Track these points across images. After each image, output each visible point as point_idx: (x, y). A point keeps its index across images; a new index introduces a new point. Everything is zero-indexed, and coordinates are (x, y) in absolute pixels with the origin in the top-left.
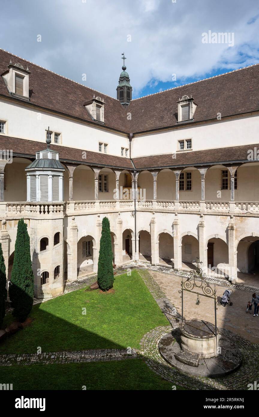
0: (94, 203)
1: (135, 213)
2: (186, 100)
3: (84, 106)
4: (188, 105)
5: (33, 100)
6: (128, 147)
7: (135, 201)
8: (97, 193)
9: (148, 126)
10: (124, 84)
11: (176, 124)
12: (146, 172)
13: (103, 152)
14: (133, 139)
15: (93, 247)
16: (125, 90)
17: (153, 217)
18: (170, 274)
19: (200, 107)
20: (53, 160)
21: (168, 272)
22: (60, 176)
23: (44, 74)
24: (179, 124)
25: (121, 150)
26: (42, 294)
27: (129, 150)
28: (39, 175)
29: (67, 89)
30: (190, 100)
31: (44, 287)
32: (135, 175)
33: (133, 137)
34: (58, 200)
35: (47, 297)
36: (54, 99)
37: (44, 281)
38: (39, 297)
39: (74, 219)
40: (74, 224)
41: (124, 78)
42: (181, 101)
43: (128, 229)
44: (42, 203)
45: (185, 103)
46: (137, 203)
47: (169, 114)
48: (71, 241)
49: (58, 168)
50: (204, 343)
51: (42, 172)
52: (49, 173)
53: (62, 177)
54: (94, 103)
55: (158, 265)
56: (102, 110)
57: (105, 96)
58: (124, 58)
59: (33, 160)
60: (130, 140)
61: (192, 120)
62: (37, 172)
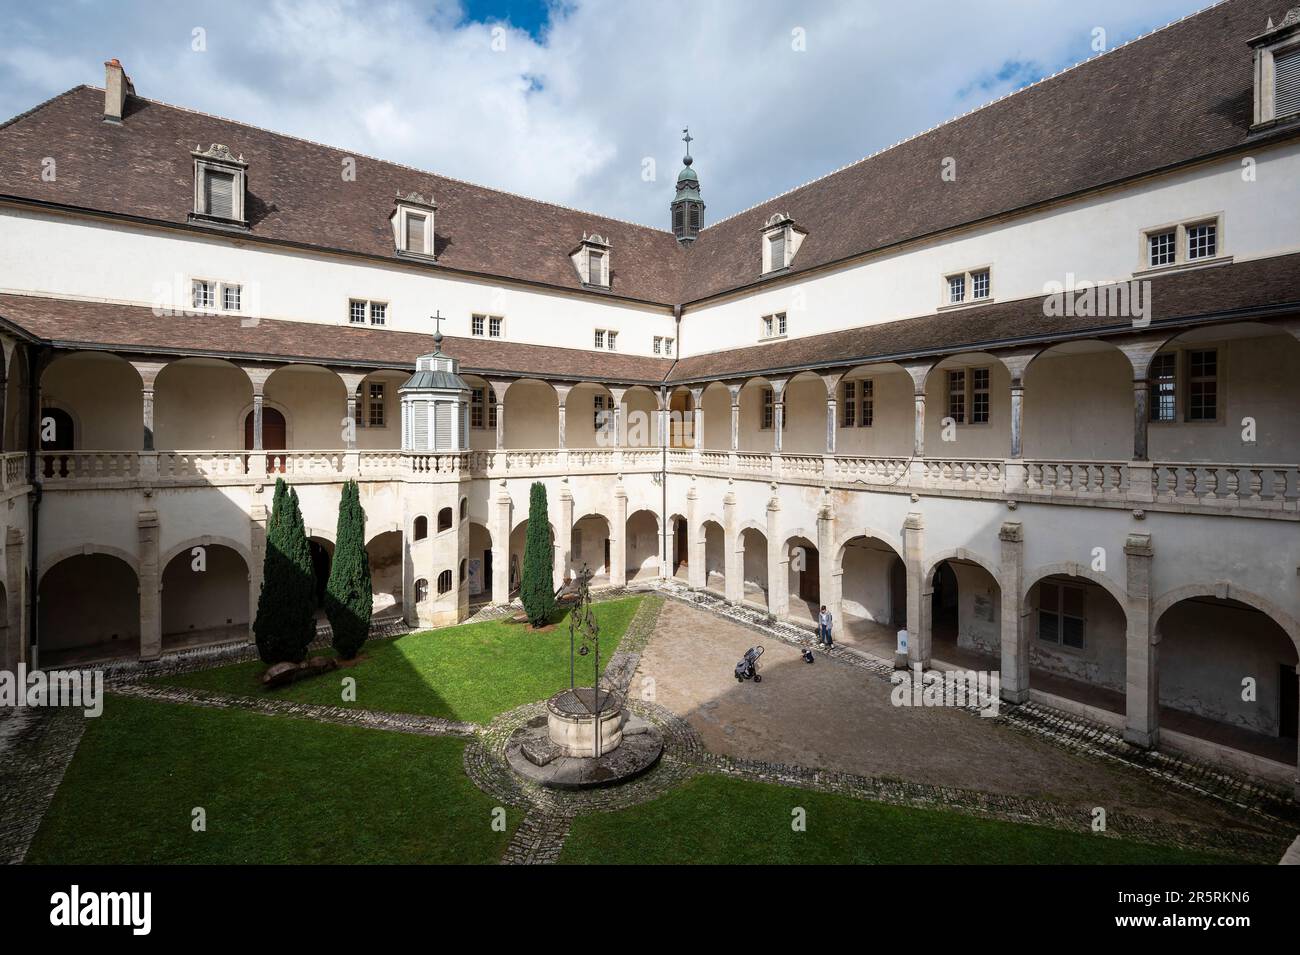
0: (557, 453)
1: (661, 476)
2: (776, 225)
3: (570, 255)
4: (781, 236)
5: (444, 260)
6: (673, 335)
7: (664, 451)
8: (563, 435)
9: (711, 288)
10: (688, 195)
11: (759, 279)
12: (717, 386)
13: (605, 349)
14: (683, 317)
15: (555, 543)
16: (687, 209)
17: (692, 486)
18: (710, 611)
19: (811, 238)
20: (441, 373)
21: (709, 607)
22: (452, 402)
23: (491, 201)
24: (763, 279)
25: (651, 343)
26: (417, 619)
27: (675, 341)
28: (413, 402)
29: (539, 224)
30: (784, 224)
31: (420, 607)
32: (664, 396)
33: (682, 312)
34: (449, 446)
35: (425, 626)
36: (497, 251)
37: (419, 596)
38: (411, 624)
39: (504, 485)
40: (504, 495)
41: (688, 183)
42: (769, 228)
43: (645, 509)
44: (417, 452)
45: (776, 232)
46: (668, 454)
47: (753, 257)
48: (496, 528)
49: (446, 388)
50: (572, 728)
51: (416, 395)
52: (429, 397)
53: (457, 405)
54: (586, 250)
55: (701, 591)
56: (604, 263)
57: (636, 227)
58: (688, 139)
59: (413, 372)
60: (678, 320)
61: (788, 268)
62: (409, 395)
